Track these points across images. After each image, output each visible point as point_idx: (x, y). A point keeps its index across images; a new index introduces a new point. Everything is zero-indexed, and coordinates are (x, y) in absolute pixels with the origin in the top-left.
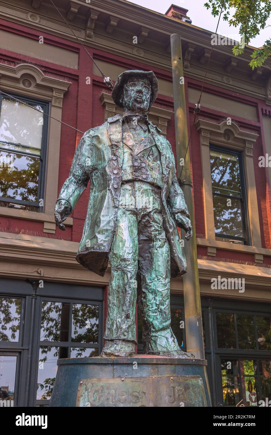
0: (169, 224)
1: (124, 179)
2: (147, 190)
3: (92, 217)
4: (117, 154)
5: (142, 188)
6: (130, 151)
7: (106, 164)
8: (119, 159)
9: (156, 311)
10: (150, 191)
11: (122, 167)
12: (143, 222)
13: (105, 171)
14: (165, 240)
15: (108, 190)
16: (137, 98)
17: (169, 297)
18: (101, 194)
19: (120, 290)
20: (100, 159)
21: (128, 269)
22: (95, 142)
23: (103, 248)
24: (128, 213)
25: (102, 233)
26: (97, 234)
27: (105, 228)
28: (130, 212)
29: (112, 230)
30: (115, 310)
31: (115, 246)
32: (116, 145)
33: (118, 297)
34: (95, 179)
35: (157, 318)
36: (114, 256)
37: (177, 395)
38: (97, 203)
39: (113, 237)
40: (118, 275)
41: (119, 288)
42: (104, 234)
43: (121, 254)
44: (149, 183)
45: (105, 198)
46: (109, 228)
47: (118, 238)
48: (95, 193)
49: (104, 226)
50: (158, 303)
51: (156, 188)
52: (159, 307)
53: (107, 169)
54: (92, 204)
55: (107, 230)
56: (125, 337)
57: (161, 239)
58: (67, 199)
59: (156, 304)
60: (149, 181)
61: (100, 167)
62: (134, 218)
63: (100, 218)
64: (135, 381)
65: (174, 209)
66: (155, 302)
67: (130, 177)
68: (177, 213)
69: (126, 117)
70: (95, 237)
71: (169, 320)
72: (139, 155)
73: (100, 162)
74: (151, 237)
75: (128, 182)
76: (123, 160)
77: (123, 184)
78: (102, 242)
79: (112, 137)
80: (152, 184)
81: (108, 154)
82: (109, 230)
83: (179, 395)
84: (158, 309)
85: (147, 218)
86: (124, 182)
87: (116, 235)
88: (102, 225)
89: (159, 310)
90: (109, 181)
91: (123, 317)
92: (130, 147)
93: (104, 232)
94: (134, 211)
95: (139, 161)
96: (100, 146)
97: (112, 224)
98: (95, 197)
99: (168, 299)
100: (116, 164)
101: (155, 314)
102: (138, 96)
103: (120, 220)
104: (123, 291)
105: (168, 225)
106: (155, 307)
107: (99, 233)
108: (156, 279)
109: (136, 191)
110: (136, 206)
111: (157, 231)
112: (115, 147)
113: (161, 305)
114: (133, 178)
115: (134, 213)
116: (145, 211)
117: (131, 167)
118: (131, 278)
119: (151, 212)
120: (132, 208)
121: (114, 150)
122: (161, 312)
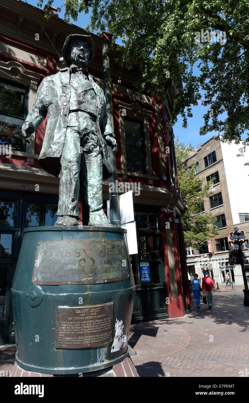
0: (102, 141)
1: (70, 109)
2: (87, 117)
3: (49, 135)
4: (66, 92)
5: (83, 115)
6: (75, 91)
7: (58, 98)
8: (67, 96)
10: (89, 118)
11: (69, 101)
12: (85, 139)
13: (58, 104)
14: (99, 152)
15: (60, 116)
16: (80, 54)
18: (55, 119)
19: (68, 183)
20: (54, 96)
21: (73, 168)
22: (51, 84)
23: (56, 154)
24: (74, 131)
25: (56, 144)
26: (52, 146)
27: (57, 141)
28: (75, 131)
29: (63, 142)
30: (65, 196)
31: (64, 153)
32: (65, 87)
33: (66, 187)
34: (51, 110)
35: (93, 203)
36: (63, 160)
37: (107, 252)
38: (52, 126)
39: (63, 148)
40: (66, 172)
41: (67, 181)
42: (57, 145)
43: (68, 158)
45: (58, 121)
46: (60, 141)
47: (67, 148)
48: (51, 120)
49: (57, 140)
50: (94, 193)
51: (93, 117)
53: (59, 102)
54: (49, 127)
55: (59, 143)
56: (71, 214)
57: (97, 151)
58: (31, 122)
59: (93, 194)
60: (88, 111)
61: (54, 102)
62: (78, 135)
63: (54, 135)
64: (77, 242)
65: (105, 133)
66: (92, 192)
67: (75, 108)
68: (107, 135)
69: (72, 68)
70: (50, 147)
71: (101, 204)
72: (81, 94)
73: (54, 98)
74: (90, 149)
75: (73, 111)
76: (70, 97)
77: (69, 113)
78: (55, 151)
79: (62, 81)
80: (89, 113)
81: (59, 92)
82: (61, 142)
83: (108, 252)
85: (87, 136)
86: (71, 111)
87: (65, 146)
88: (55, 139)
90: (60, 110)
91: (70, 200)
92: (75, 88)
93: (57, 144)
94: (78, 131)
95: (81, 97)
96: (55, 87)
97: (62, 138)
98: (51, 122)
99: (101, 190)
100: (65, 99)
101: (92, 200)
102: (81, 53)
103: (68, 136)
104: (69, 183)
105: (101, 142)
106: (92, 196)
107: (53, 144)
108: (93, 177)
109: (79, 117)
110: (79, 127)
111: (93, 146)
112: (64, 88)
113: (96, 194)
114: (77, 108)
115: (79, 132)
116: (86, 131)
117: (76, 101)
118: (75, 174)
119: (89, 132)
120: (76, 128)
121: (64, 89)
122: (96, 198)
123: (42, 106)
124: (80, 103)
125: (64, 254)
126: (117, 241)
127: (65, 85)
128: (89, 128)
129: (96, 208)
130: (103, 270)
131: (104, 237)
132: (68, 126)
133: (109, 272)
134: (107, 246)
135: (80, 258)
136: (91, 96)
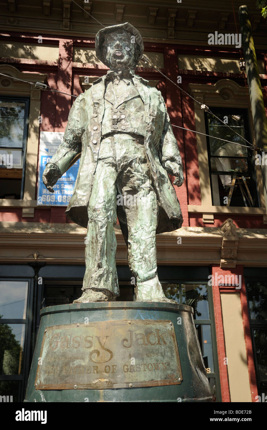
0: (153, 171)
1: (103, 134)
2: (127, 140)
4: (98, 111)
6: (111, 106)
7: (89, 122)
8: (100, 115)
9: (140, 260)
10: (131, 141)
11: (102, 122)
12: (125, 173)
14: (149, 188)
15: (89, 146)
16: (116, 53)
17: (154, 245)
19: (94, 241)
20: (85, 120)
21: (99, 219)
22: (82, 105)
23: (81, 202)
24: (106, 165)
25: (81, 188)
27: (84, 183)
28: (109, 164)
29: (90, 184)
32: (98, 103)
35: (142, 268)
37: (134, 339)
39: (91, 191)
40: (92, 226)
41: (93, 239)
42: (83, 189)
43: (94, 205)
44: (129, 133)
46: (87, 182)
49: (83, 181)
50: (142, 252)
51: (139, 138)
52: (143, 256)
55: (85, 185)
56: (96, 286)
57: (145, 187)
58: (54, 163)
59: (141, 254)
60: (129, 131)
62: (113, 169)
64: (89, 326)
65: (163, 158)
66: (139, 251)
67: (109, 131)
70: (75, 193)
71: (154, 268)
72: (119, 108)
74: (135, 186)
75: (107, 135)
76: (104, 116)
77: (102, 139)
78: (80, 197)
79: (94, 96)
80: (132, 134)
81: (90, 112)
82: (87, 184)
83: (137, 340)
84: (142, 258)
85: (129, 168)
86: (103, 137)
87: (94, 188)
88: (80, 181)
89: (144, 259)
90: (89, 138)
91: (96, 267)
92: (111, 102)
93: (83, 187)
94: (113, 163)
95: (119, 113)
96: (85, 107)
97: (90, 178)
99: (153, 247)
100: (96, 121)
101: (140, 264)
102: (116, 51)
104: (96, 241)
105: (152, 173)
106: (140, 257)
107: (79, 188)
108: (140, 229)
109: (116, 143)
110: (114, 158)
111: (140, 180)
112: (97, 105)
113: (146, 254)
114: (112, 131)
115: (114, 165)
116: (126, 162)
117: (110, 121)
118: (102, 227)
119: (132, 162)
120: (111, 160)
121: (96, 108)
122: (145, 260)
123: (73, 138)
124: (116, 122)
125: (71, 345)
126: (157, 323)
127: (97, 102)
128: (130, 156)
129: (146, 276)
130: (126, 367)
131: (132, 316)
132: (99, 159)
133: (137, 371)
134: (135, 331)
135: (92, 349)
136: (135, 107)
